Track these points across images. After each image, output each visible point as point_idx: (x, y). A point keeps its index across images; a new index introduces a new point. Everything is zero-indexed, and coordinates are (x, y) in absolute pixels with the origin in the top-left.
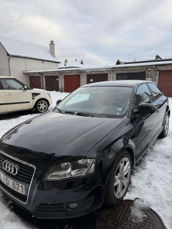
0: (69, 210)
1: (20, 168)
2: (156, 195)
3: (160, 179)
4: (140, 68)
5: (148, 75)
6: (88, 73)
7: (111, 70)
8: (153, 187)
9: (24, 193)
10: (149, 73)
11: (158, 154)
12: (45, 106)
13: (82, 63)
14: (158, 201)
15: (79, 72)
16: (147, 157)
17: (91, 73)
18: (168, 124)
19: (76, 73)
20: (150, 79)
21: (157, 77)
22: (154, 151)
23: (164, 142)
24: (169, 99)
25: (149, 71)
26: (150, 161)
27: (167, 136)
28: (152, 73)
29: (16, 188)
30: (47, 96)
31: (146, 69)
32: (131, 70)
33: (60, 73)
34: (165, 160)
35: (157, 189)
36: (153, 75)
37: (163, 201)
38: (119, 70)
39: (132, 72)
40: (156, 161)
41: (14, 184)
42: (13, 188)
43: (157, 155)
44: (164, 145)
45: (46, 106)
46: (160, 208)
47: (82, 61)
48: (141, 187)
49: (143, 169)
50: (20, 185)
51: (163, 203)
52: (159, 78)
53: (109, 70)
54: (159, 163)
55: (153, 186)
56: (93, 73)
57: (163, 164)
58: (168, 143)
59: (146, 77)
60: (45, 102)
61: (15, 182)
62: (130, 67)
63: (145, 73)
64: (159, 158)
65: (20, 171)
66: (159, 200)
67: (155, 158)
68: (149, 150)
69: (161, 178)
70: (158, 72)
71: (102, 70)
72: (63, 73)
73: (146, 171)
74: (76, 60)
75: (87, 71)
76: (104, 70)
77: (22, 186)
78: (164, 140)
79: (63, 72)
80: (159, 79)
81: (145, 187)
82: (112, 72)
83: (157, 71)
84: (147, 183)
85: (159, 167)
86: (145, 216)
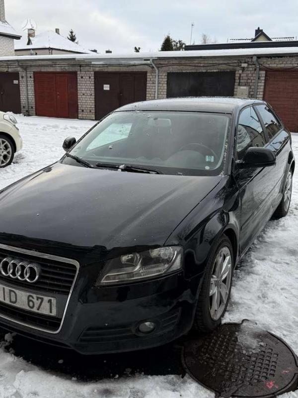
0: (141, 335)
1: (43, 268)
2: (277, 315)
3: (282, 289)
4: (221, 62)
5: (239, 79)
6: (97, 69)
7: (155, 65)
8: (269, 303)
9: (54, 313)
10: (242, 75)
11: (274, 247)
12: (5, 153)
13: (73, 39)
14: (281, 323)
15: (73, 65)
16: (253, 254)
17: (106, 70)
18: (290, 189)
19: (67, 68)
20: (245, 88)
21: (262, 84)
22: (266, 242)
23: (283, 226)
24: (292, 137)
25: (243, 69)
26: (259, 260)
27: (288, 214)
28: (250, 75)
29: (36, 306)
30: (10, 126)
31: (235, 65)
32: (202, 65)
33: (24, 65)
34: (288, 258)
35: (279, 304)
36: (252, 78)
37: (290, 323)
38: (173, 64)
39: (204, 71)
40: (271, 260)
41: (31, 298)
42: (28, 308)
43: (271, 249)
44: (283, 230)
45: (8, 153)
46: (285, 333)
47: (72, 32)
48: (250, 302)
49: (249, 273)
50: (46, 299)
51: (290, 326)
52: (265, 86)
53: (149, 62)
54: (276, 262)
55: (270, 300)
56: (110, 69)
57: (285, 265)
58: (291, 227)
59: (236, 84)
60: (7, 143)
61: (34, 296)
62: (201, 57)
63: (233, 73)
64: (277, 254)
65: (43, 274)
66: (282, 321)
67: (268, 255)
68: (256, 241)
69: (282, 287)
70: (264, 72)
71: (132, 62)
72: (31, 66)
73: (254, 276)
74: (57, 31)
75: (93, 63)
76: (137, 62)
77: (50, 301)
78: (284, 221)
79: (31, 63)
80: (265, 89)
81: (256, 303)
82: (158, 68)
83: (260, 69)
84: (259, 297)
85: (277, 270)
86: (262, 344)
